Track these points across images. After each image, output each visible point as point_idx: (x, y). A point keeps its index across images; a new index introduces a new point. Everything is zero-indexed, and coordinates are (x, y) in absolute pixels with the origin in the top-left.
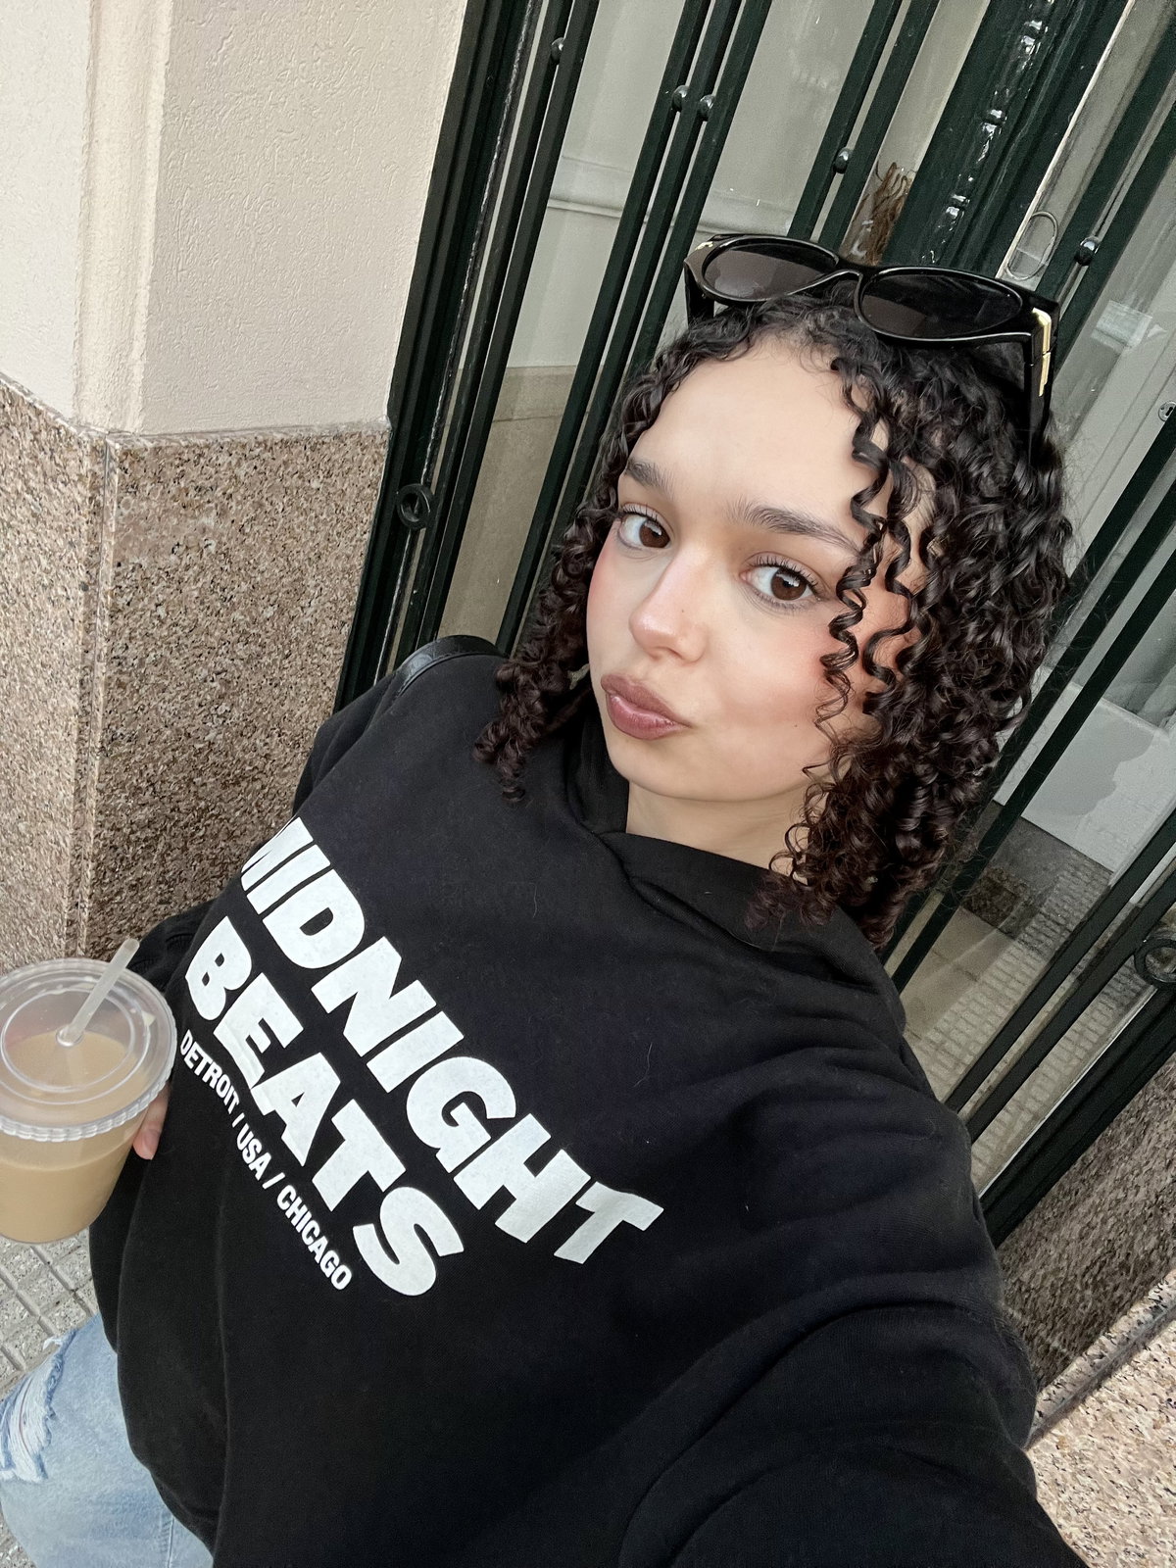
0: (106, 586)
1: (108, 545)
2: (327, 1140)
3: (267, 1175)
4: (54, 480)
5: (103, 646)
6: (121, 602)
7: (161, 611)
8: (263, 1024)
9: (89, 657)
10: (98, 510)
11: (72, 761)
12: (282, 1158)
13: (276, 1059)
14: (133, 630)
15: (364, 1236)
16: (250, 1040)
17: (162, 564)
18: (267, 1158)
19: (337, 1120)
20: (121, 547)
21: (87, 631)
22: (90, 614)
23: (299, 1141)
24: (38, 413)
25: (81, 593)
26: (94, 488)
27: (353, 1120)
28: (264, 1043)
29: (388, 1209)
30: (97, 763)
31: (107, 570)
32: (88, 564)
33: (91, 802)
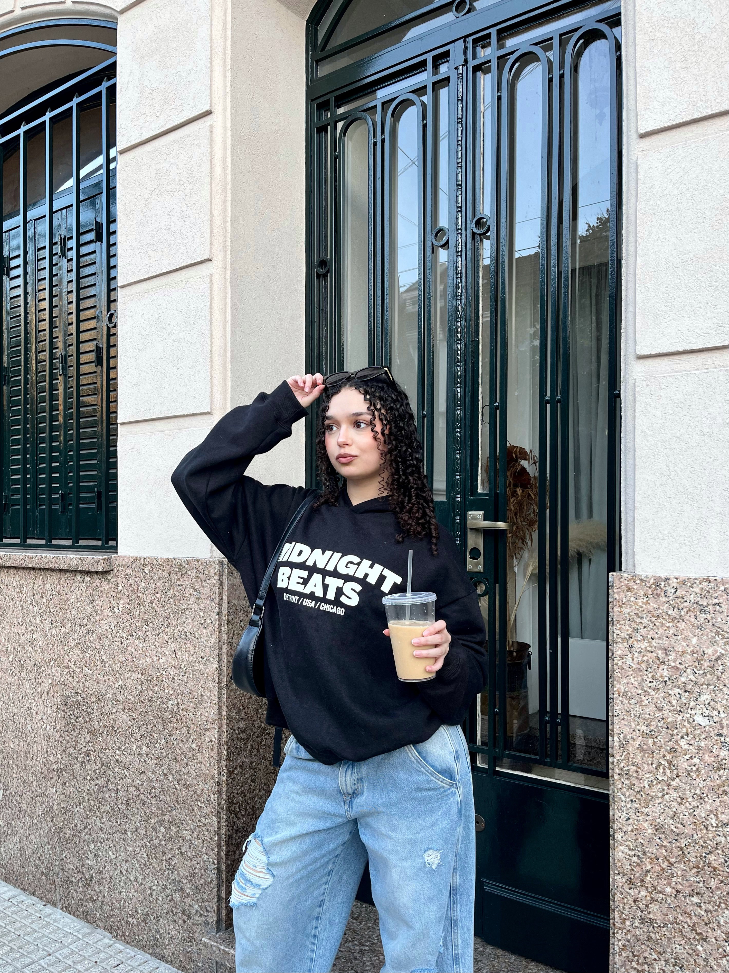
0: (225, 612)
1: (225, 598)
2: (325, 587)
3: (315, 605)
4: (205, 581)
5: (225, 637)
6: (230, 618)
7: (242, 624)
8: (299, 577)
9: (220, 643)
10: (221, 584)
11: (216, 693)
12: (317, 600)
13: (305, 582)
14: (234, 631)
15: (343, 599)
16: (298, 583)
17: (241, 604)
18: (314, 602)
19: (326, 582)
20: (229, 596)
21: (220, 632)
22: (220, 625)
23: (319, 593)
24: (198, 561)
25: (217, 617)
26: (220, 576)
27: (329, 580)
28: (301, 581)
29: (345, 590)
30: (225, 692)
31: (225, 605)
32: (219, 604)
33: (224, 713)
